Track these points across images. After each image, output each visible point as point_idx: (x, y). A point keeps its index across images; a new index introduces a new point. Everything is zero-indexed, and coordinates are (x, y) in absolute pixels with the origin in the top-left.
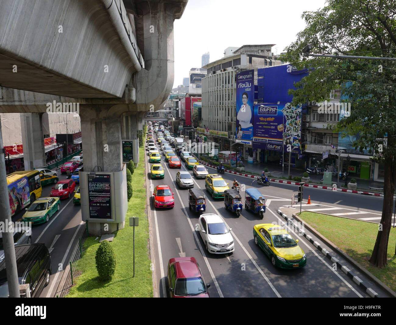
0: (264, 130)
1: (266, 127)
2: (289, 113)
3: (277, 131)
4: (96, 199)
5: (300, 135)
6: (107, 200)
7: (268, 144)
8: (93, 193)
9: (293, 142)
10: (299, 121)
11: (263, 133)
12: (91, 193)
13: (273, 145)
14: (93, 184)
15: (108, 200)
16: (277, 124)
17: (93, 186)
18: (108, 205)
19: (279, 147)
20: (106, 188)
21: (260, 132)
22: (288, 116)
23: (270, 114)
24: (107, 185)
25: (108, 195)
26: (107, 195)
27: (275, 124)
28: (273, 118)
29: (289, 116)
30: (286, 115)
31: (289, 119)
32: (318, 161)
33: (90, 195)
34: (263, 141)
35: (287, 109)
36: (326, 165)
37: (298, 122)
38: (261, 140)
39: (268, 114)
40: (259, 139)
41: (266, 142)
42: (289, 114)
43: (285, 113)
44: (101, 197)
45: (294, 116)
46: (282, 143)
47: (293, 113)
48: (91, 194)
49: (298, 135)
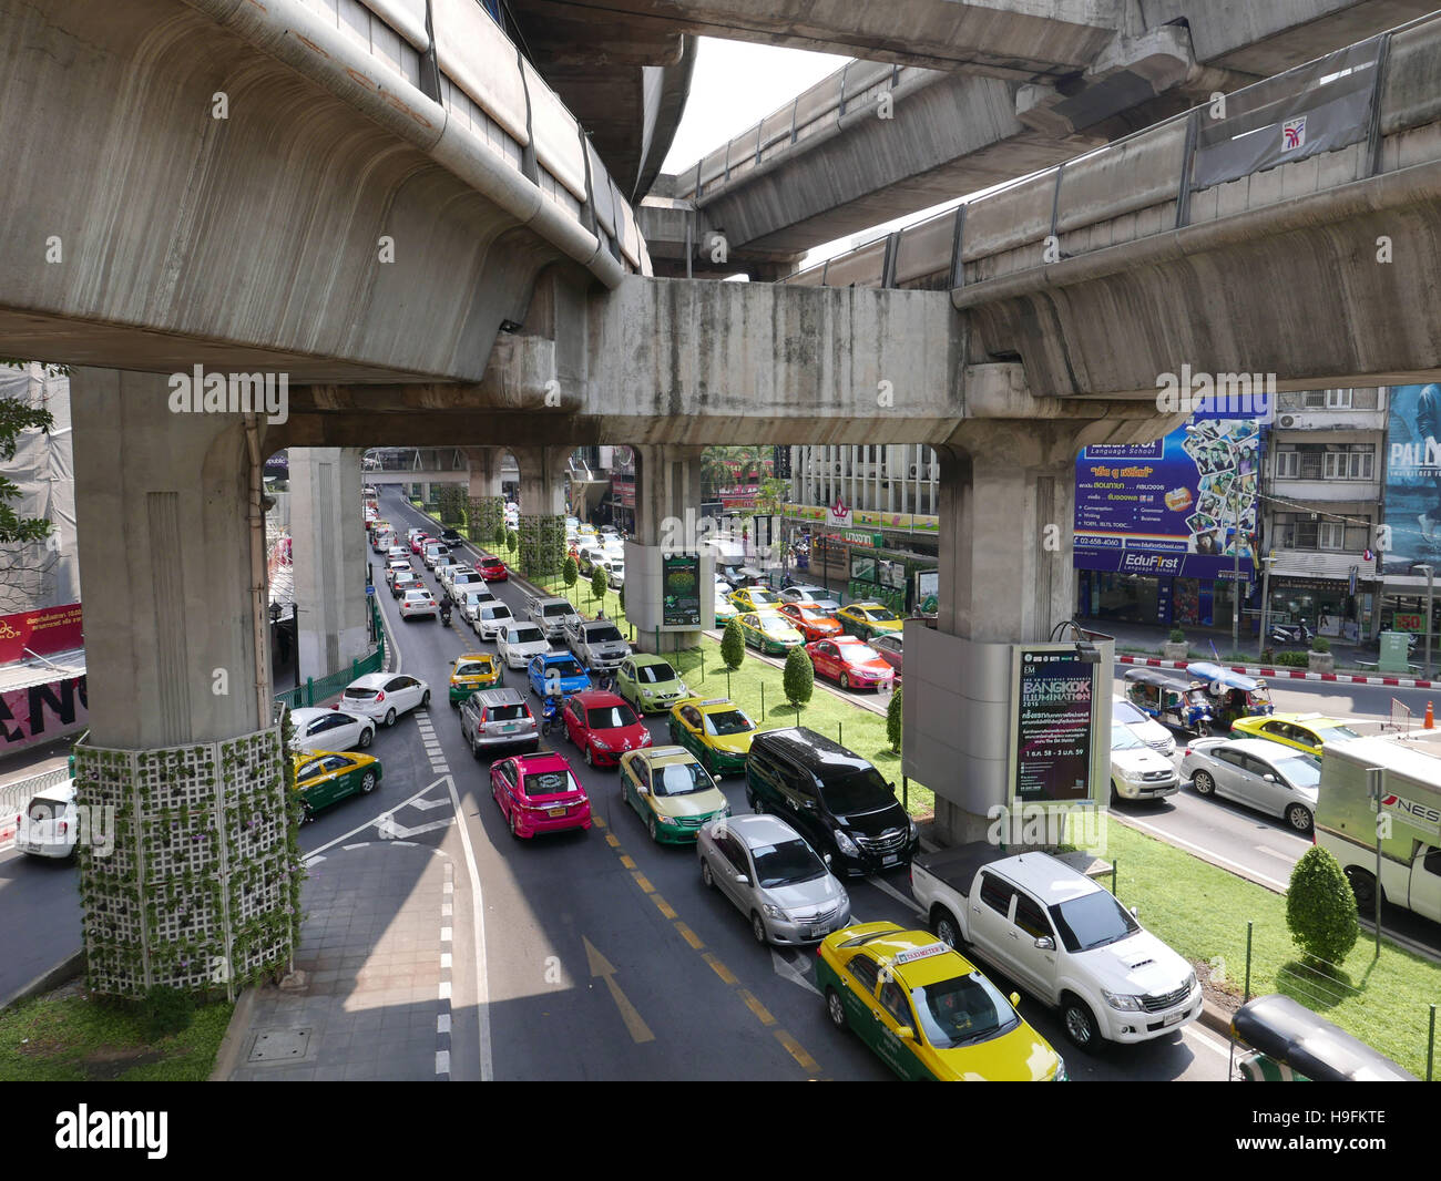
0: (1110, 509)
1: (1118, 497)
2: (1209, 451)
3: (1161, 511)
4: (1044, 734)
5: (1252, 521)
6: (1078, 735)
7: (1127, 552)
8: (1034, 716)
9: (1228, 543)
10: (1248, 478)
11: (1105, 516)
12: (1028, 715)
13: (1148, 555)
14: (1037, 684)
15: (1082, 735)
16: (1162, 487)
17: (1037, 693)
18: (1081, 752)
19: (1172, 563)
20: (1079, 697)
21: (1092, 516)
22: (1205, 463)
23: (1133, 455)
24: (1082, 686)
25: (1082, 721)
26: (1080, 718)
27: (1154, 487)
28: (1148, 470)
29: (1210, 462)
30: (1199, 459)
31: (1212, 471)
32: (1292, 604)
33: (1024, 723)
34: (1105, 543)
35: (1203, 441)
36: (1319, 613)
37: (1246, 481)
38: (1099, 542)
39: (1127, 455)
40: (1090, 538)
41: (1120, 545)
42: (1209, 456)
43: (1194, 453)
44: (1062, 726)
45: (1230, 463)
46: (1183, 547)
47: (1226, 452)
48: (1025, 720)
49: (1245, 523)
